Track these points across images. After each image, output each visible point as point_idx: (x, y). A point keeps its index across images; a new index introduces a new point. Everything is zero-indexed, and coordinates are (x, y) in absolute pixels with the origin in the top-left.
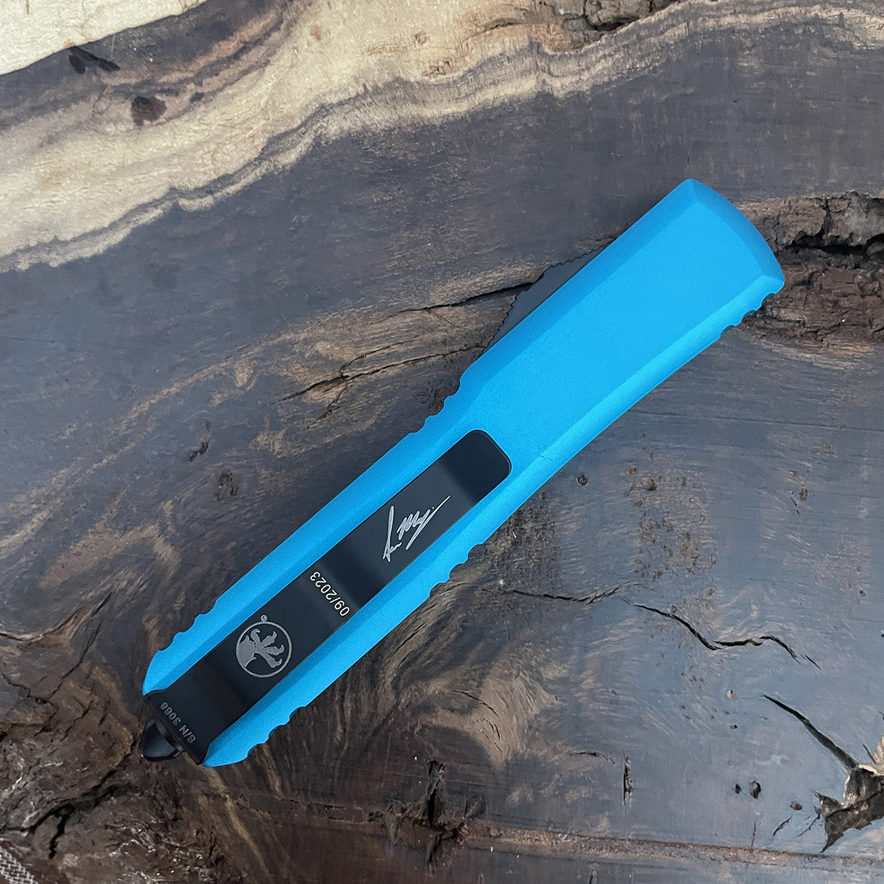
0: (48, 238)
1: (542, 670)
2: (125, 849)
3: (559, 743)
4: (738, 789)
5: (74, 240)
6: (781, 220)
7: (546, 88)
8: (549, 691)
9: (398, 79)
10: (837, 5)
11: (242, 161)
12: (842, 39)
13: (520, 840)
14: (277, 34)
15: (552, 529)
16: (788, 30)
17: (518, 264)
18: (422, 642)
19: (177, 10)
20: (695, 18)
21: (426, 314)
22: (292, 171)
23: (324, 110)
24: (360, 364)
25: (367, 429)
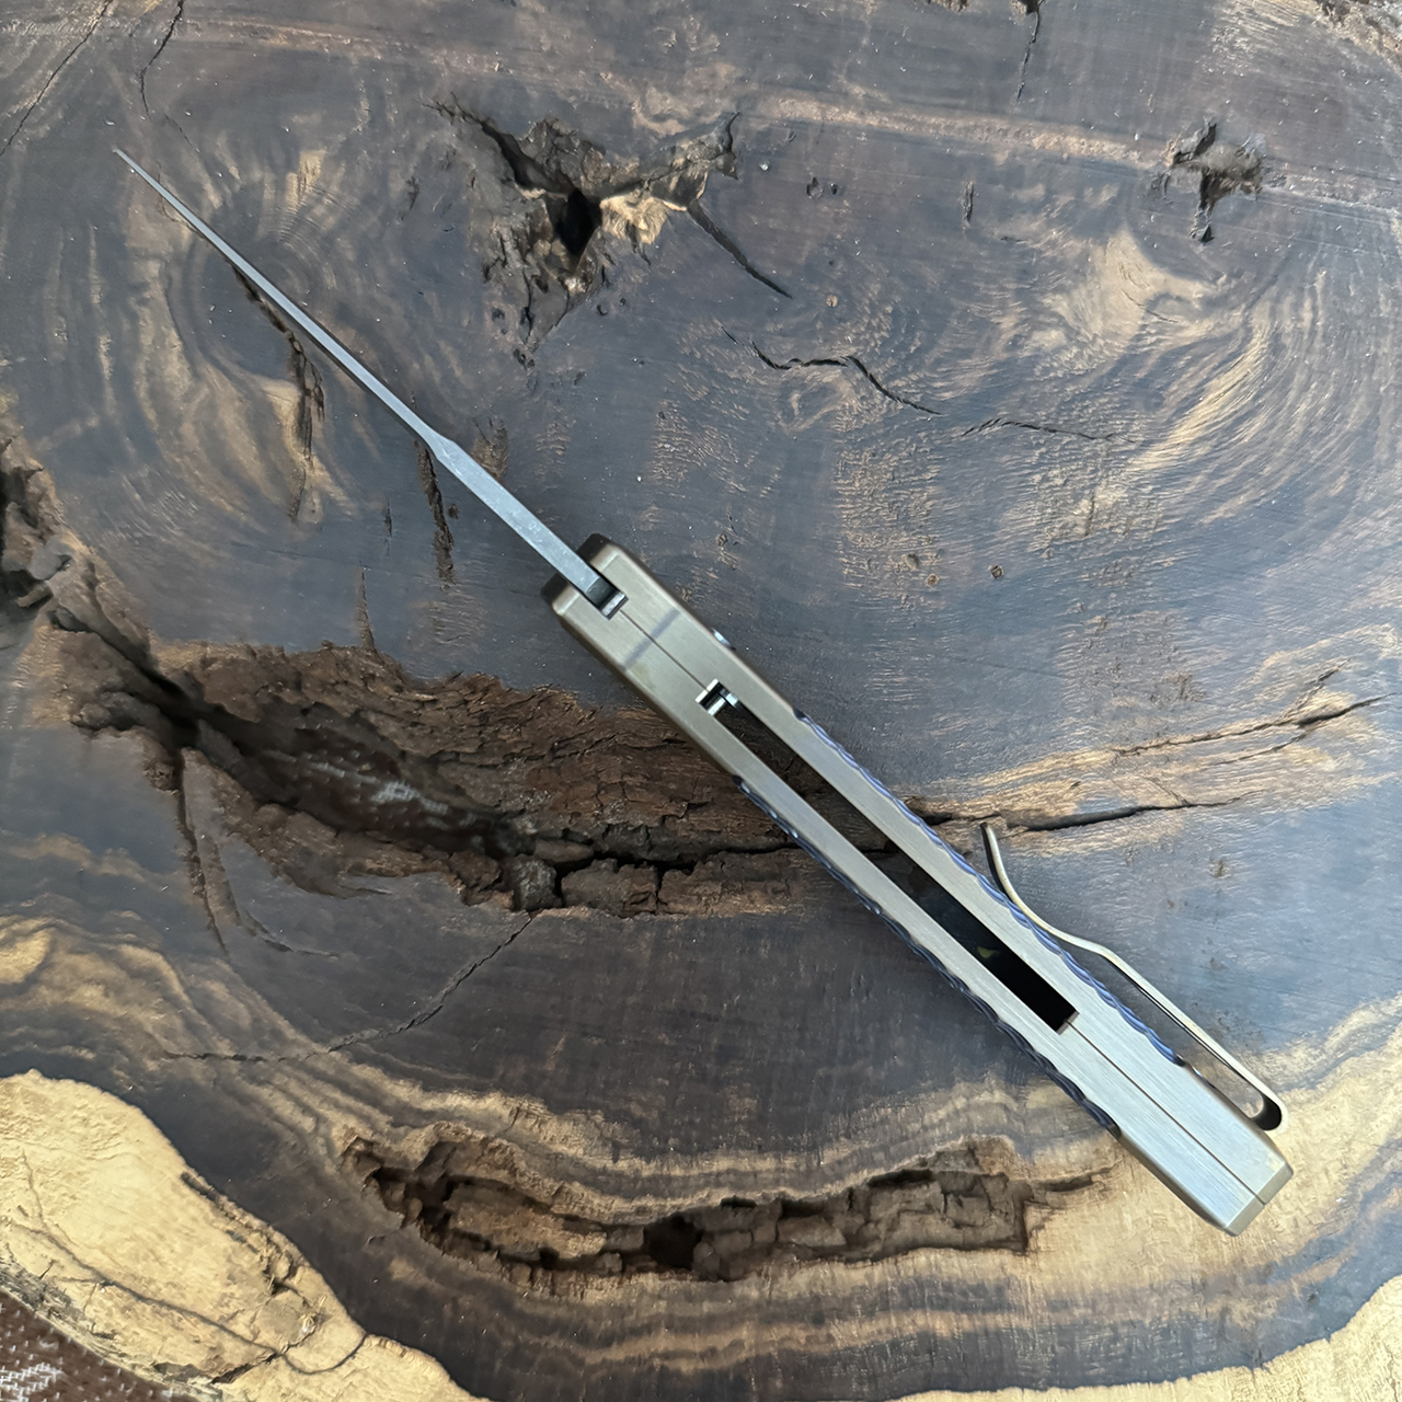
1: (1065, 342)
3: (1049, 254)
4: (835, 191)
6: (718, 889)
7: (1014, 1089)
8: (1055, 314)
10: (620, 1175)
12: (616, 1125)
14: (1369, 1185)
15: (1042, 509)
16: (688, 1142)
17: (1063, 857)
18: (1215, 381)
20: (809, 1173)
21: (1190, 798)
22: (1356, 1003)
23: (1312, 1081)
24: (1281, 738)
25: (1273, 653)
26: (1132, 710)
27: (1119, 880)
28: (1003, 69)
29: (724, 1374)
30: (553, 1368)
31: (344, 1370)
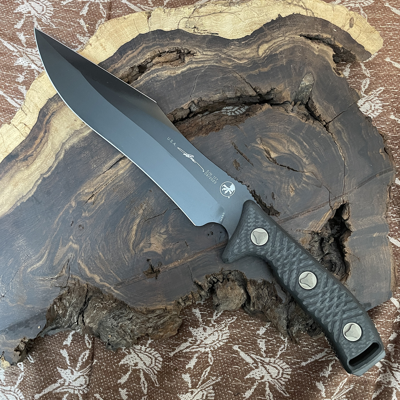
0: (21, 196)
1: (160, 231)
2: (97, 309)
3: (170, 244)
4: (208, 235)
5: (26, 194)
8: (164, 234)
9: (76, 131)
10: (155, 73)
11: (52, 162)
12: (159, 79)
13: (171, 266)
14: (46, 134)
15: (149, 204)
16: (148, 83)
18: (134, 238)
19: (24, 138)
21: (104, 174)
22: (63, 159)
23: (64, 144)
24: (96, 190)
25: (104, 202)
26: (120, 182)
27: (108, 156)
28: (194, 269)
29: (124, 54)
30: (148, 40)
31: (178, 22)
